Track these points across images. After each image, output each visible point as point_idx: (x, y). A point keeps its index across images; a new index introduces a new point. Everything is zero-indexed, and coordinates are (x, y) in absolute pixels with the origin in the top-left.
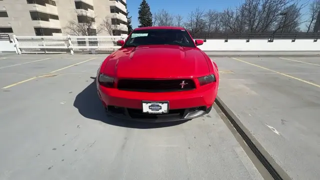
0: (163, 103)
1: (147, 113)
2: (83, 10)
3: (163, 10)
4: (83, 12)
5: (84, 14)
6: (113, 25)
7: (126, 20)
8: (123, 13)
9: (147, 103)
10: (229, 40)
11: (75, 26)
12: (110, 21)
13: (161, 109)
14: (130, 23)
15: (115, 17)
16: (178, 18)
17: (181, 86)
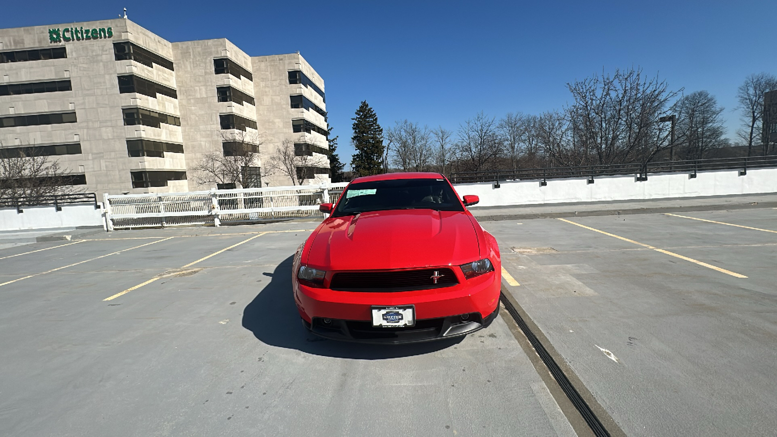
0: (405, 309)
1: (380, 327)
2: (236, 131)
3: (406, 122)
4: (235, 134)
5: (238, 138)
6: (298, 158)
7: (325, 145)
8: (319, 130)
9: (380, 309)
10: (548, 183)
11: (217, 164)
12: (291, 149)
13: (402, 319)
14: (334, 150)
15: (302, 141)
16: (441, 135)
17: (433, 280)
